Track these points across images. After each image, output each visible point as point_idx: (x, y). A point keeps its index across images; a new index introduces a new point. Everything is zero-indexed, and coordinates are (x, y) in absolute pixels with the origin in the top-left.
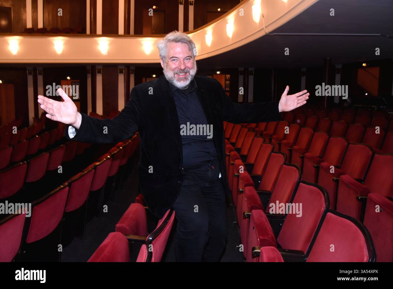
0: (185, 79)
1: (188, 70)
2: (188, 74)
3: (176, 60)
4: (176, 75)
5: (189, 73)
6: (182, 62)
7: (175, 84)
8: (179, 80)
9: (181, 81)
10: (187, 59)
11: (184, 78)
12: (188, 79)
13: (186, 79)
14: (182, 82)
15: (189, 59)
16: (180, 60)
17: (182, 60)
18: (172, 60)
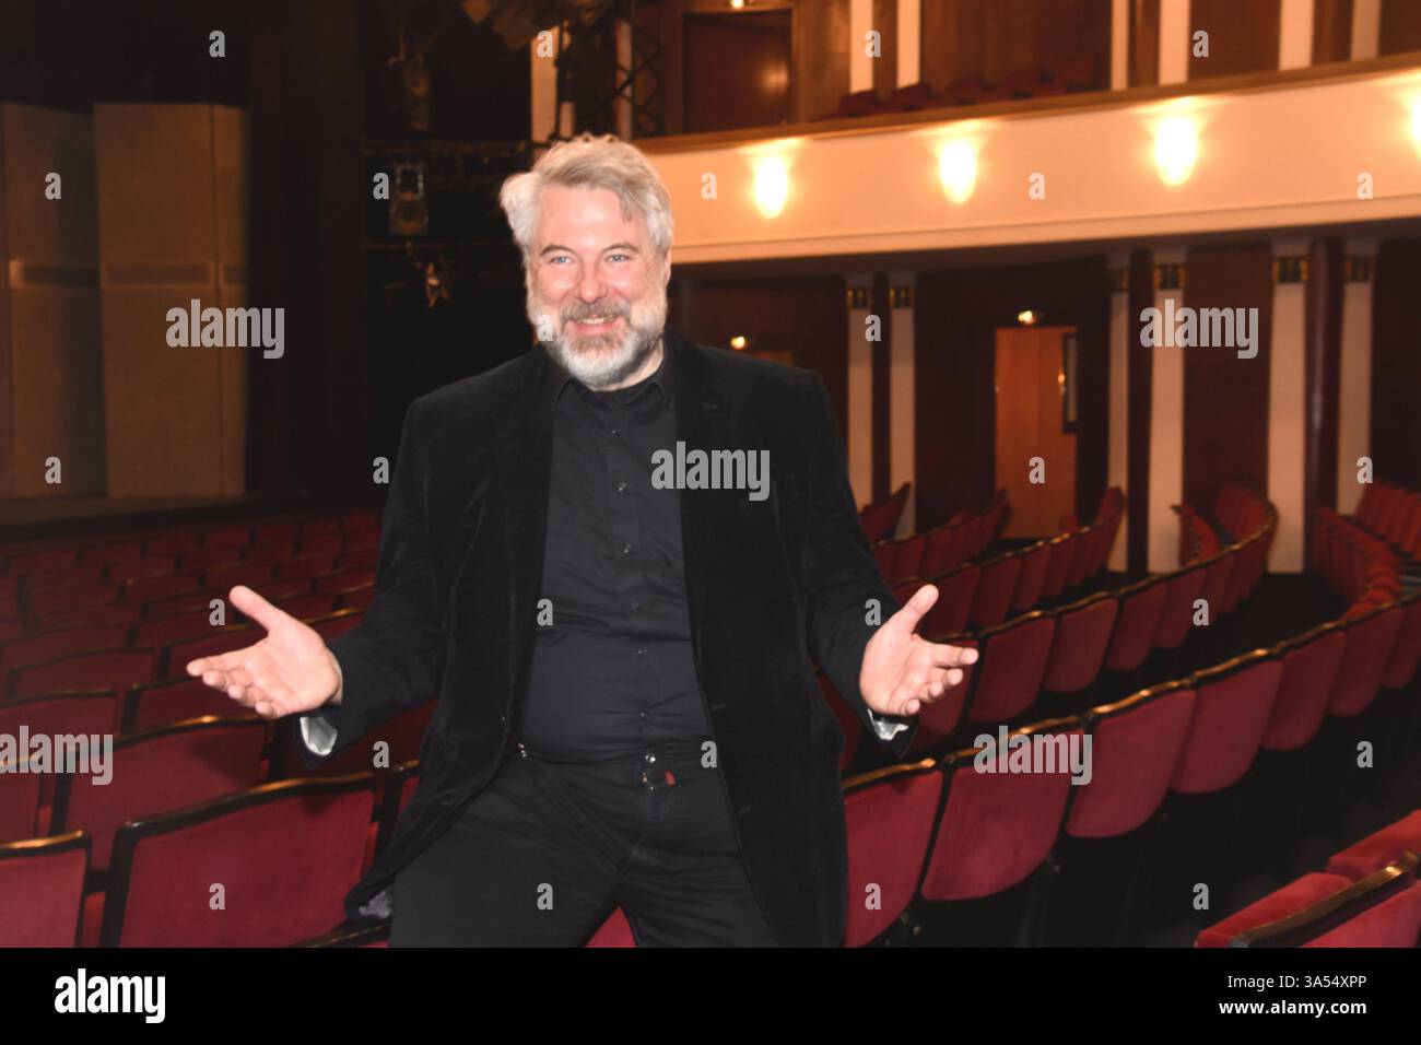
0: (604, 343)
1: (622, 304)
2: (621, 322)
3: (568, 260)
4: (570, 326)
5: (628, 320)
6: (589, 269)
7: (565, 361)
8: (582, 346)
9: (588, 353)
10: (617, 258)
11: (602, 336)
12: (620, 344)
13: (609, 341)
14: (593, 353)
15: (627, 258)
16: (581, 261)
17: (589, 259)
18: (553, 260)
